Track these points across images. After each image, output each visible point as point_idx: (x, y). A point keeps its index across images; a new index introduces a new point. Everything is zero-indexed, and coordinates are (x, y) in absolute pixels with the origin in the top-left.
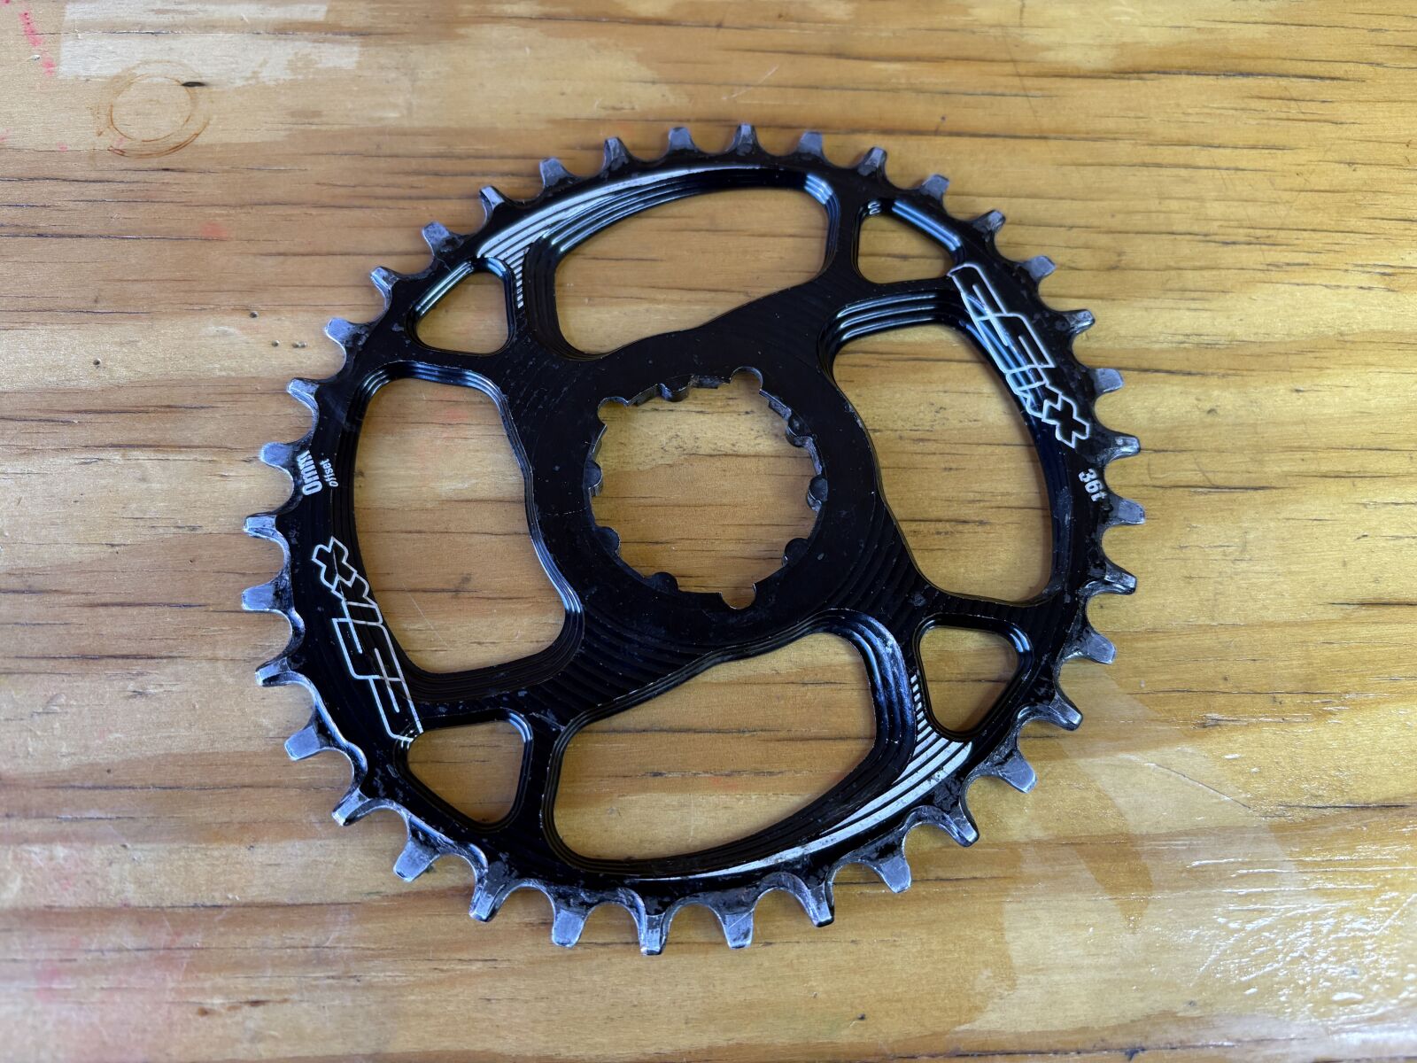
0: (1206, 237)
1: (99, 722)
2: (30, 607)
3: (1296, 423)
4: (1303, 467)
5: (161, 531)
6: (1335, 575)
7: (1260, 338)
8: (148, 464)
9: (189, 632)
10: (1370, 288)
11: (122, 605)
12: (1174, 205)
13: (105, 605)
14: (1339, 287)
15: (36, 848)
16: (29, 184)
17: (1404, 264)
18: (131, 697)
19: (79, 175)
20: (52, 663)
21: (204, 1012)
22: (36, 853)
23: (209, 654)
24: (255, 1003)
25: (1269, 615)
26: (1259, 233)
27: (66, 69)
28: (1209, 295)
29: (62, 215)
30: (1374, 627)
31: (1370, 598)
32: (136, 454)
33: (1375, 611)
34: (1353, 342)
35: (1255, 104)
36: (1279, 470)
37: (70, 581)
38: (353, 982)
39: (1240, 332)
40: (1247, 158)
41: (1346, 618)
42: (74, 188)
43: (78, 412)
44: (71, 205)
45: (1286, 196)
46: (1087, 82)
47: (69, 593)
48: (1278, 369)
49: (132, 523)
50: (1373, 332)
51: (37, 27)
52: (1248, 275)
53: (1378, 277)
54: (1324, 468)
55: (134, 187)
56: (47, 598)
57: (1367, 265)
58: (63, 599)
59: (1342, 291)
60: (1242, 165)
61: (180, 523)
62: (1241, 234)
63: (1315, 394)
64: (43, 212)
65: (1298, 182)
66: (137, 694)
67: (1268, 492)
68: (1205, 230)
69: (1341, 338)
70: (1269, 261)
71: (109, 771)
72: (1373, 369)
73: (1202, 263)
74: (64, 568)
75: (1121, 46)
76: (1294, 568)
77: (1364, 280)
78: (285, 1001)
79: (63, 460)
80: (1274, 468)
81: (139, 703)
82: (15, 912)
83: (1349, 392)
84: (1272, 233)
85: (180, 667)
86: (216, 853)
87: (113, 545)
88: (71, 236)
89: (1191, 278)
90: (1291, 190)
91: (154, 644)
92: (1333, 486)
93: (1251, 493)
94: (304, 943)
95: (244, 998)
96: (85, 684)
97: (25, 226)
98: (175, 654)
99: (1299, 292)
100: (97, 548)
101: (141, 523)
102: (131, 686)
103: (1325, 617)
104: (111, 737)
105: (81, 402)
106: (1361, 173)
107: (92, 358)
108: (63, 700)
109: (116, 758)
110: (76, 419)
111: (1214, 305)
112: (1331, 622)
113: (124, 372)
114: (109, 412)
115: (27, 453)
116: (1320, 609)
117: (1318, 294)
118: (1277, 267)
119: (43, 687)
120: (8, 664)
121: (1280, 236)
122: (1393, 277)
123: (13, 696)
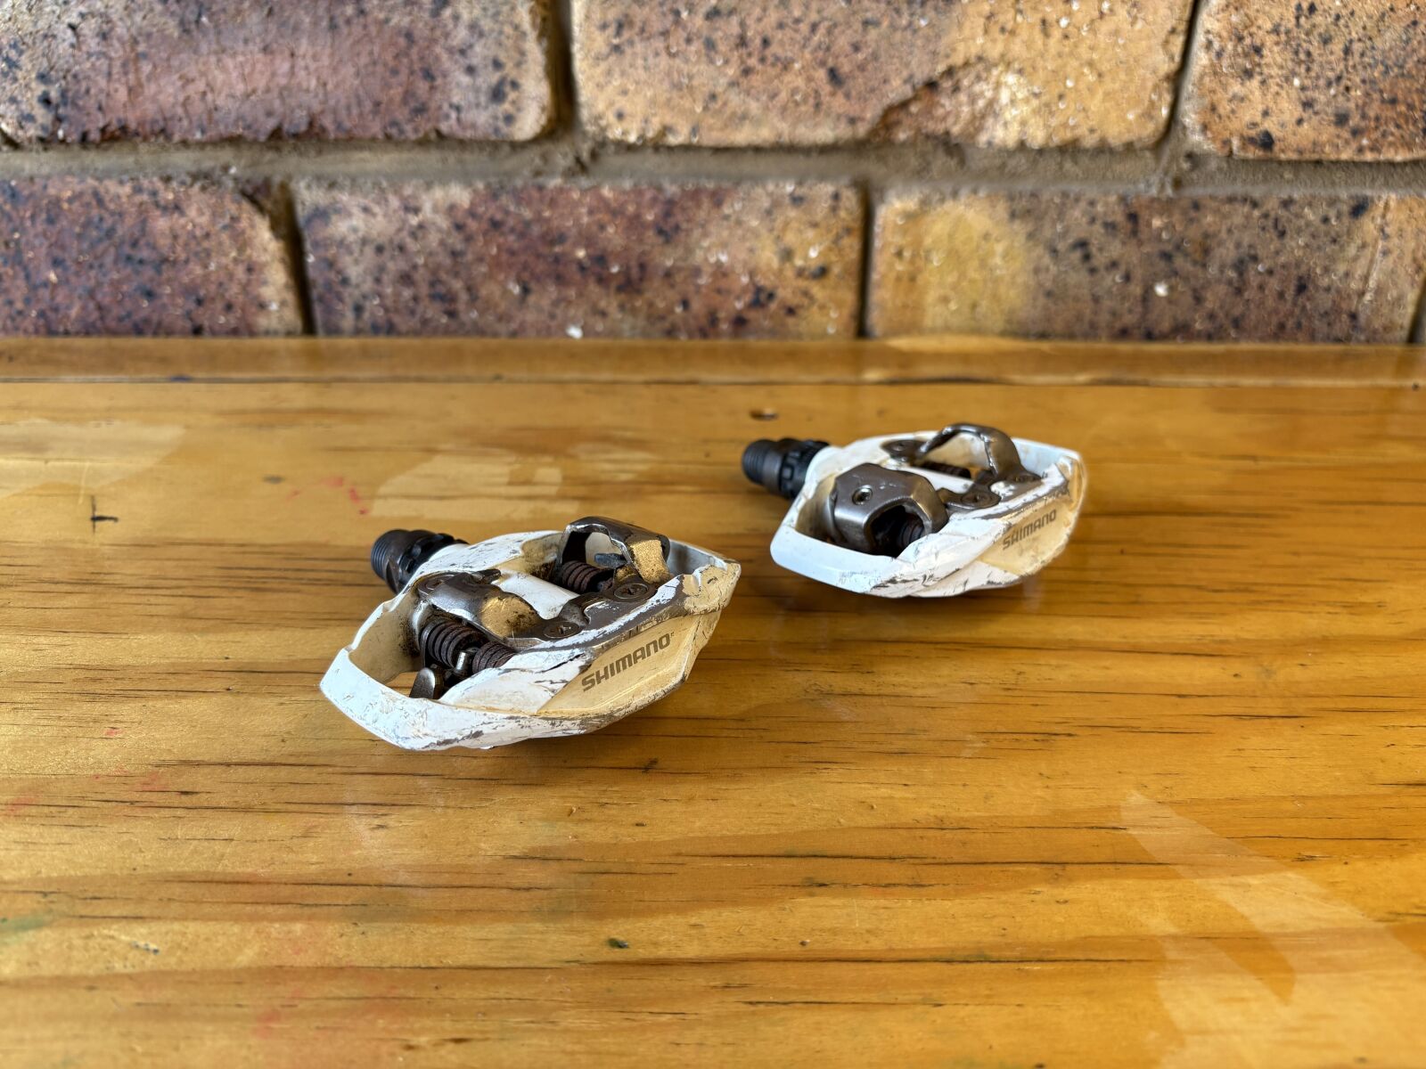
0: (1200, 588)
3: (1309, 682)
4: (1324, 706)
6: (1377, 767)
7: (1261, 638)
10: (1336, 613)
12: (1170, 573)
13: (362, 773)
14: (1311, 612)
15: (277, 925)
17: (1356, 601)
18: (374, 828)
21: (410, 1048)
22: (276, 929)
23: (442, 803)
24: (458, 1041)
25: (1331, 791)
26: (1237, 586)
28: (1212, 616)
31: (1413, 781)
34: (1335, 641)
35: (1212, 528)
36: (1304, 707)
37: (337, 760)
38: (549, 1027)
39: (1245, 635)
41: (1397, 794)
45: (1252, 569)
47: (335, 766)
48: (1283, 654)
50: (1350, 635)
51: (360, 496)
52: (1238, 606)
53: (1341, 607)
54: (1343, 706)
56: (317, 769)
57: (1328, 602)
58: (330, 770)
59: (1315, 614)
60: (1213, 554)
62: (1226, 587)
63: (1317, 667)
65: (1259, 563)
66: (380, 826)
67: (1301, 719)
69: (1325, 638)
70: (1250, 600)
71: (350, 875)
72: (1357, 654)
73: (1202, 601)
77: (1329, 609)
78: (487, 1039)
80: (1300, 706)
81: (381, 832)
82: (248, 970)
83: (1345, 666)
84: (1248, 586)
85: (417, 811)
86: (434, 931)
89: (1196, 608)
90: (1255, 566)
91: (399, 797)
92: (1353, 716)
93: (1287, 719)
94: (507, 996)
95: (448, 1036)
98: (414, 803)
99: (1282, 615)
102: (377, 822)
103: (1380, 792)
106: (1306, 559)
108: (319, 830)
109: (357, 866)
111: (1218, 621)
116: (1372, 787)
118: (1258, 602)
119: (304, 821)
120: (279, 807)
121: (1255, 588)
122: (1353, 608)
123: (277, 827)
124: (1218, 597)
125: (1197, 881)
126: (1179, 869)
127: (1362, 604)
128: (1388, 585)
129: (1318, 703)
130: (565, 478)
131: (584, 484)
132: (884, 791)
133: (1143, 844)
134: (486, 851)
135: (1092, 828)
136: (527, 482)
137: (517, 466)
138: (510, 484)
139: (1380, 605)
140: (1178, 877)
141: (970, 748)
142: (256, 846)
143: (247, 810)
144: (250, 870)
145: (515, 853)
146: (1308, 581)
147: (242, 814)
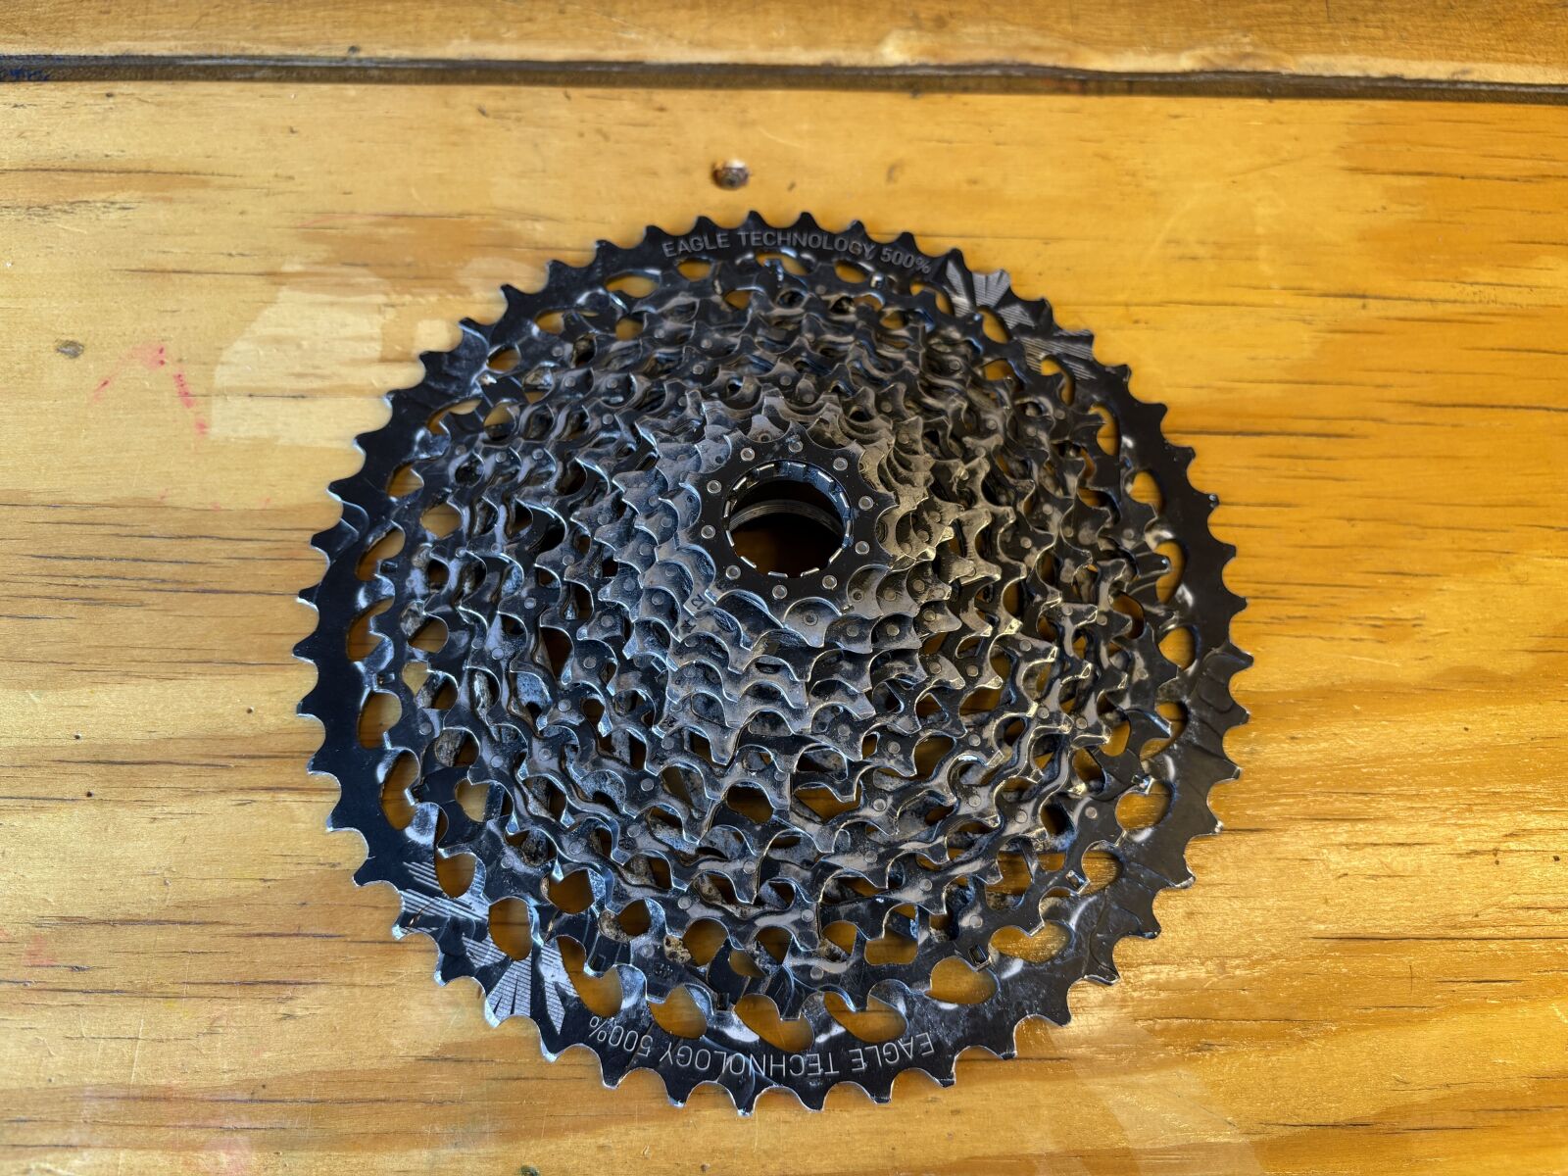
1: (255, 1042)
2: (196, 938)
5: (306, 867)
6: (1318, 912)
8: (294, 805)
9: (331, 960)
10: (1361, 640)
11: (273, 935)
13: (259, 935)
14: (1333, 639)
15: (203, 1154)
16: (187, 542)
17: (1392, 616)
18: (280, 1019)
19: (232, 533)
20: (214, 988)
22: (203, 1158)
23: (347, 980)
26: (1267, 587)
27: (215, 431)
29: (218, 572)
31: (1349, 933)
32: (283, 796)
33: (1351, 945)
34: (1343, 692)
35: (1267, 462)
37: (231, 914)
40: (1255, 516)
42: (227, 546)
43: (234, 757)
44: (226, 562)
45: (1291, 551)
47: (228, 924)
48: (1278, 718)
49: (281, 860)
50: (1361, 683)
51: (192, 389)
53: (1369, 628)
55: (279, 545)
56: (209, 929)
57: (1359, 618)
58: (223, 929)
59: (1336, 643)
60: (1252, 521)
61: (322, 861)
63: (1308, 741)
64: (201, 569)
65: (1301, 539)
66: (288, 1016)
67: (1262, 834)
69: (1332, 689)
71: (264, 1086)
72: (1358, 717)
74: (224, 902)
77: (1355, 632)
79: (221, 802)
81: (289, 1025)
84: (1276, 587)
85: (322, 991)
86: (355, 1161)
87: (265, 881)
88: (227, 592)
90: (1296, 546)
91: (301, 971)
92: (1320, 828)
96: (242, 1008)
97: (185, 582)
98: (319, 980)
99: (1299, 644)
100: (251, 883)
101: (289, 860)
102: (282, 1009)
104: (266, 1055)
105: (236, 748)
106: (1359, 528)
107: (246, 707)
108: (224, 1022)
109: (270, 1075)
110: (233, 763)
113: (273, 720)
114: (261, 757)
115: (191, 794)
116: (1302, 944)
117: (1314, 645)
118: (1280, 619)
119: (207, 1010)
120: (176, 989)
121: (1284, 590)
122: (1383, 629)
123: (181, 1018)
125: (1090, 1081)
126: (1076, 1066)
127: (1396, 621)
128: (1436, 584)
134: (398, 1050)
136: (407, 358)
138: (384, 360)
139: (1417, 623)
140: (1074, 1077)
142: (164, 1047)
143: (145, 993)
144: (163, 1082)
145: (427, 1052)
146: (1349, 577)
147: (139, 1002)
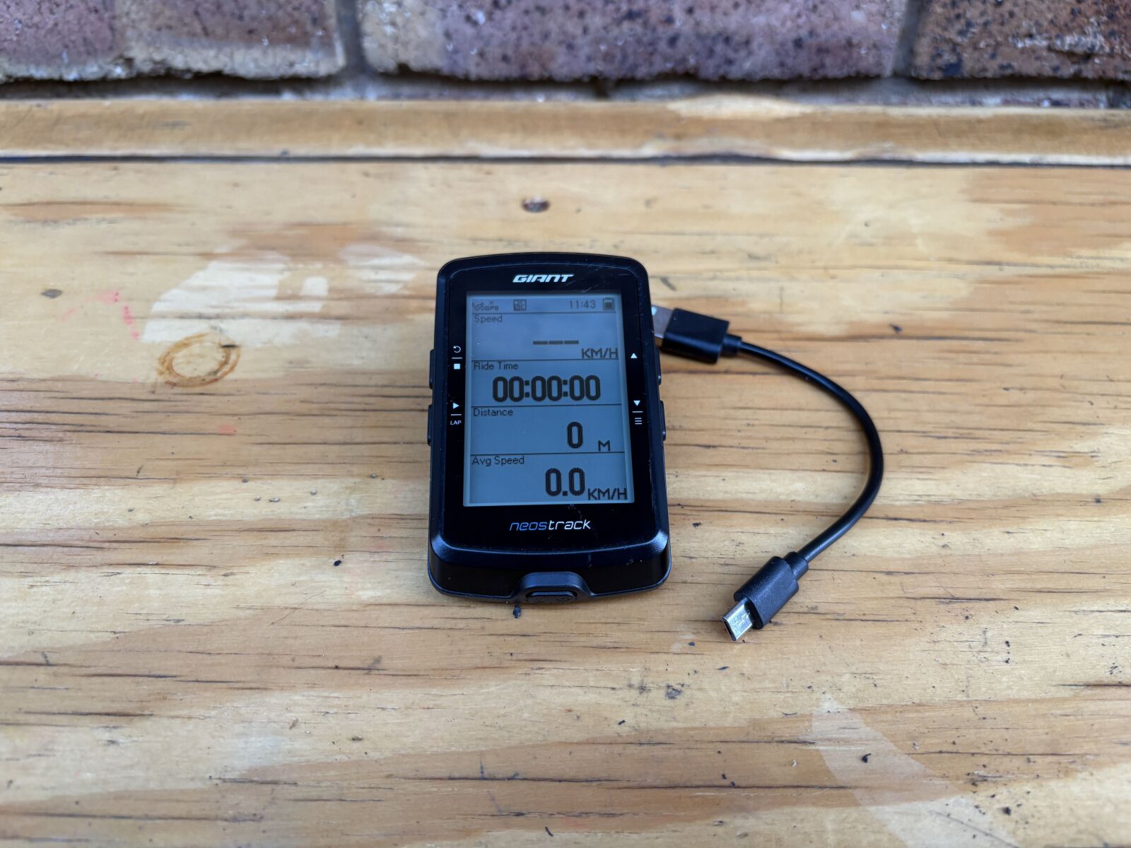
0: (925, 434)
1: (77, 763)
3: (1011, 555)
4: (1022, 585)
5: (153, 622)
6: (1061, 664)
7: (974, 498)
9: (160, 696)
10: (1050, 466)
11: (113, 675)
12: (899, 414)
13: (100, 675)
14: (1026, 465)
17: (1072, 450)
18: (105, 745)
20: (52, 717)
23: (172, 713)
25: (1013, 694)
26: (961, 431)
27: (147, 338)
28: (932, 470)
29: (125, 420)
30: (1099, 703)
31: (1092, 681)
33: (1098, 691)
34: (1044, 501)
35: (947, 355)
36: (1003, 587)
37: (78, 658)
39: (959, 494)
40: (945, 386)
41: (1075, 697)
42: (136, 404)
43: (110, 542)
44: (133, 414)
45: (978, 409)
46: (829, 344)
47: (75, 666)
48: (992, 518)
49: (133, 617)
50: (1059, 494)
51: (134, 315)
52: (958, 457)
53: (1055, 459)
54: (1039, 586)
55: (179, 404)
56: (58, 669)
57: (1045, 451)
58: (70, 670)
59: (1030, 467)
60: (943, 390)
61: (168, 617)
62: (950, 433)
63: (1022, 535)
64: (114, 418)
65: (985, 401)
66: (111, 742)
67: (997, 602)
68: (923, 429)
69: (1035, 498)
70: (971, 449)
71: (77, 803)
72: (1062, 518)
73: (925, 450)
74: (74, 649)
75: (851, 323)
76: (1028, 658)
77: (1046, 461)
79: (92, 573)
80: (999, 585)
81: (110, 749)
83: (1048, 534)
85: (148, 723)
87: (115, 633)
88: (130, 433)
89: (916, 460)
90: (981, 405)
91: (132, 706)
92: (1048, 598)
93: (984, 603)
97: (98, 426)
98: (146, 713)
99: (998, 468)
100: (103, 634)
101: (139, 617)
103: (1059, 695)
104: (84, 776)
105: (113, 535)
106: (1031, 395)
108: (53, 746)
109: (85, 792)
110: (107, 546)
111: (937, 476)
112: (1065, 700)
113: (148, 516)
114: (134, 542)
115: (68, 567)
116: (1052, 688)
117: (1011, 469)
118: (979, 452)
119: (40, 735)
121: (978, 433)
122: (1067, 459)
124: (942, 445)
125: (872, 809)
126: (858, 794)
127: (1077, 454)
128: (1102, 429)
129: (1017, 581)
130: (331, 290)
131: (348, 299)
132: (592, 697)
133: (827, 763)
135: (782, 742)
136: (294, 297)
137: (287, 274)
138: (279, 298)
139: (1093, 455)
140: (857, 804)
141: (680, 641)
145: (234, 775)
146: (1030, 425)
